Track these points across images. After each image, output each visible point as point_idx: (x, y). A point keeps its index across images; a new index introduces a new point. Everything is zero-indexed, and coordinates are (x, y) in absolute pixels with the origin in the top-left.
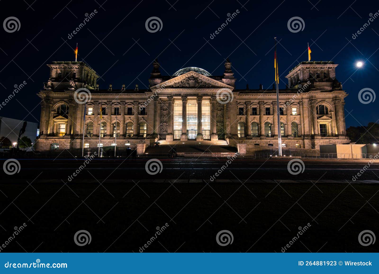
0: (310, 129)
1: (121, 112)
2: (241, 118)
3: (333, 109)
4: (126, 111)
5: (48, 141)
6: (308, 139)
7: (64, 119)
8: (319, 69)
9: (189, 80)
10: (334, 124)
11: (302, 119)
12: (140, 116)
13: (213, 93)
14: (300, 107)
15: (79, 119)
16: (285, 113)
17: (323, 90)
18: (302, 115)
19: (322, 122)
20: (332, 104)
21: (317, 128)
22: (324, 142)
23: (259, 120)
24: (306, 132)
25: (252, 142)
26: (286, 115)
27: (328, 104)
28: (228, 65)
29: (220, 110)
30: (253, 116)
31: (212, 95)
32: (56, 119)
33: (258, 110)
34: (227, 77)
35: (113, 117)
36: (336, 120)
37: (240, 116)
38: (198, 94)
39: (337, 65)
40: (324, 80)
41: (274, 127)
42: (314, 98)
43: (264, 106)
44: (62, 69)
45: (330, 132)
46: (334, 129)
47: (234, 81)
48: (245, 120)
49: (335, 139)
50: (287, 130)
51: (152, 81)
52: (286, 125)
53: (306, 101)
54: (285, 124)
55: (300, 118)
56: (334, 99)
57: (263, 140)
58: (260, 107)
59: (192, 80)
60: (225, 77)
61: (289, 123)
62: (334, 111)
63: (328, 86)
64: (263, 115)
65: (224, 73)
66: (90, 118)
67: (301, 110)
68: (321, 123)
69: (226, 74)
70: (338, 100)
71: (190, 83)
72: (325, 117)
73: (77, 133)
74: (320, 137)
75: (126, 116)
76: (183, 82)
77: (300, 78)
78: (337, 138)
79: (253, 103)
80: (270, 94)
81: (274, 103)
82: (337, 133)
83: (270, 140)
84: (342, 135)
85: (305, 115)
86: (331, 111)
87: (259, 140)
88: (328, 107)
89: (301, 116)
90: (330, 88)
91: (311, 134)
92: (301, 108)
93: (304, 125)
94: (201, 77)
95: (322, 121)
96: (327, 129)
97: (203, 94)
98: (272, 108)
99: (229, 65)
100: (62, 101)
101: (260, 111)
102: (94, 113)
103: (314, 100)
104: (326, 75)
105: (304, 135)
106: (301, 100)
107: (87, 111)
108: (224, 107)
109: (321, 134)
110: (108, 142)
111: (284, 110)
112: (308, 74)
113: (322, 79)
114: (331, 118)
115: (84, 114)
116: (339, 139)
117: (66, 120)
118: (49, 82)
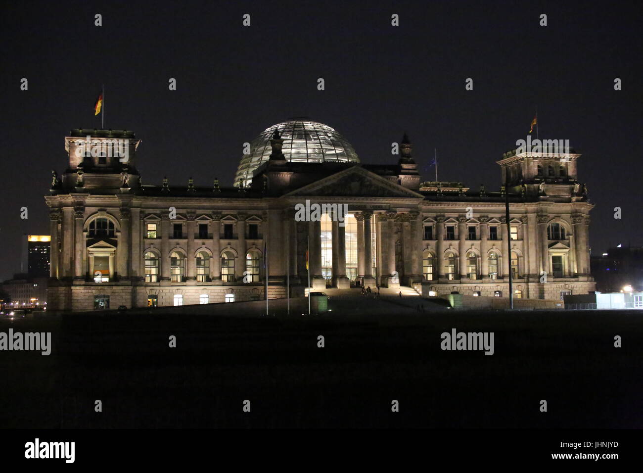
0: (537, 265)
1: (212, 234)
2: (429, 246)
3: (571, 231)
4: (223, 232)
6: (533, 282)
7: (110, 247)
8: (553, 160)
9: (350, 181)
10: (573, 256)
11: (526, 248)
12: (250, 241)
13: (390, 206)
14: (523, 227)
15: (137, 248)
16: (499, 237)
17: (558, 199)
18: (525, 241)
19: (555, 252)
20: (570, 222)
21: (547, 264)
22: (558, 286)
23: (458, 249)
24: (531, 269)
25: (448, 288)
26: (502, 240)
27: (565, 223)
28: (406, 149)
29: (396, 233)
30: (448, 242)
31: (388, 208)
32: (94, 247)
33: (456, 231)
34: (407, 171)
35: (197, 243)
36: (576, 248)
37: (427, 242)
38: (365, 206)
39: (579, 155)
40: (560, 180)
41: (481, 260)
42: (544, 214)
43: (467, 225)
45: (567, 271)
46: (572, 263)
47: (419, 179)
48: (435, 249)
49: (573, 281)
50: (503, 266)
51: (274, 175)
52: (501, 258)
53: (532, 216)
54: (500, 257)
55: (523, 245)
56: (574, 214)
57: (464, 285)
58: (459, 226)
59: (355, 181)
60: (402, 171)
61: (505, 255)
62: (574, 234)
63: (566, 192)
64: (464, 239)
65: (402, 164)
66: (152, 244)
67: (525, 233)
68: (554, 255)
69: (405, 166)
70: (579, 216)
71: (352, 187)
72: (559, 245)
73: (134, 275)
74: (553, 280)
75: (222, 241)
76: (341, 184)
77: (523, 174)
78: (576, 279)
79: (449, 218)
80: (478, 203)
81: (483, 218)
82: (576, 272)
83: (476, 285)
84: (584, 275)
85: (530, 241)
86: (568, 235)
87: (458, 285)
88: (565, 227)
89: (524, 242)
90: (568, 194)
91: (538, 274)
92: (525, 229)
93: (528, 257)
94: (370, 177)
95: (556, 250)
96: (563, 264)
97: (373, 206)
98: (479, 228)
99: (409, 149)
100: (102, 212)
101: (460, 233)
102: (160, 235)
103: (545, 216)
104: (563, 171)
105: (529, 274)
106: (525, 215)
107: (146, 230)
108: (402, 228)
109: (554, 274)
110: (194, 291)
111: (499, 231)
112: (536, 168)
113: (557, 178)
114: (569, 246)
115: (142, 237)
116: (578, 281)
117: (113, 250)
118: (80, 174)
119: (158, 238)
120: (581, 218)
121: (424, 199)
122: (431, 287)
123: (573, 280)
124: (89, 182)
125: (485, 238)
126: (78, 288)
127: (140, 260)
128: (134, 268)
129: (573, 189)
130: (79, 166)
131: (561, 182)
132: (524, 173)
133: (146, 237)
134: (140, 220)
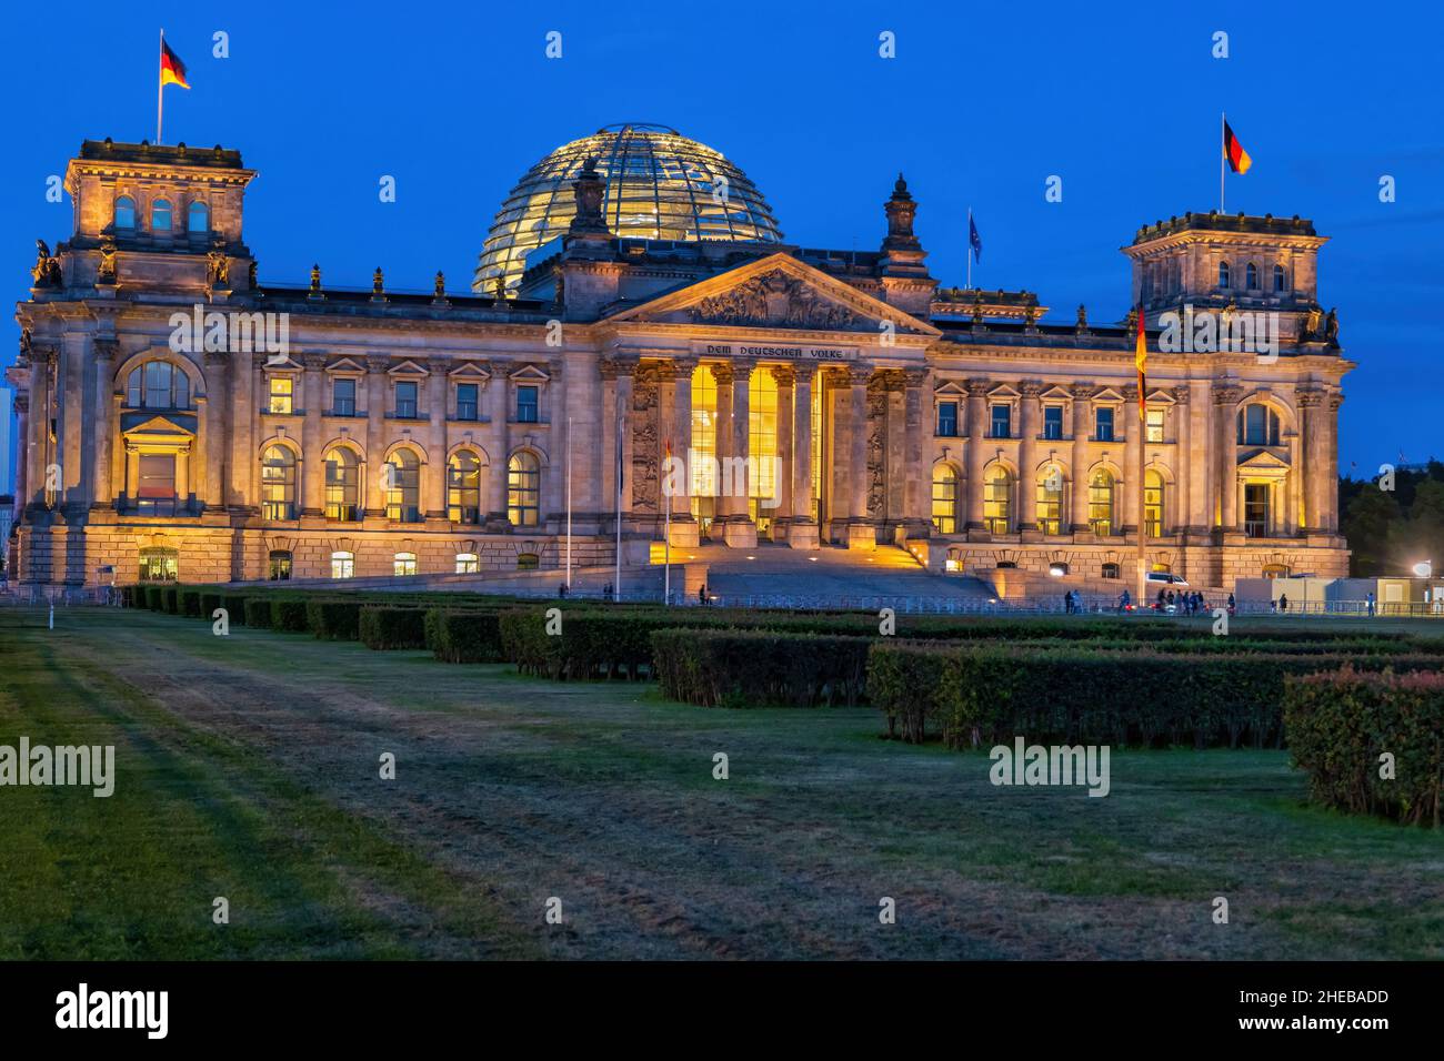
0: (1208, 504)
1: (427, 410)
2: (948, 452)
3: (1296, 426)
4: (453, 404)
5: (130, 538)
6: (1198, 545)
7: (179, 433)
8: (1259, 252)
9: (766, 290)
10: (1296, 487)
11: (1182, 463)
12: (517, 429)
13: (858, 352)
14: (1177, 411)
15: (244, 436)
16: (1118, 434)
18: (1182, 445)
19: (1252, 475)
20: (1294, 403)
21: (1233, 502)
22: (1256, 558)
23: (1017, 461)
24: (1193, 514)
25: (991, 554)
26: (1124, 441)
27: (1280, 405)
28: (902, 213)
29: (872, 417)
30: (994, 444)
31: (853, 357)
32: (139, 432)
33: (1015, 416)
34: (902, 269)
35: (391, 430)
36: (1305, 468)
37: (945, 441)
38: (799, 352)
39: (1322, 239)
40: (1273, 300)
41: (1074, 489)
42: (1230, 382)
43: (1041, 402)
44: (141, 186)
45: (1280, 521)
46: (1293, 503)
47: (929, 289)
48: (962, 458)
49: (1293, 547)
50: (1125, 503)
52: (1122, 486)
53: (1202, 388)
54: (1118, 482)
55: (1177, 454)
56: (1304, 385)
57: (1030, 547)
58: (1023, 405)
59: (777, 289)
60: (890, 268)
61: (1130, 478)
62: (1301, 433)
63: (1286, 329)
64: (1034, 438)
65: (891, 252)
66: (281, 428)
67: (1182, 425)
68: (1251, 481)
69: (898, 257)
70: (1316, 390)
71: (770, 304)
72: (1264, 458)
73: (237, 502)
74: (1243, 540)
75: (452, 427)
76: (742, 296)
77: (1184, 282)
78: (1302, 542)
79: (998, 385)
80: (1069, 351)
81: (1081, 389)
82: (1303, 524)
83: (1057, 547)
84: (1321, 532)
85: (1194, 447)
86: (1289, 434)
87: (1016, 547)
88: (1280, 416)
89: (1178, 449)
90: (1291, 335)
91: (1210, 527)
92: (1182, 415)
93: (1188, 485)
94: (814, 281)
95: (1256, 471)
96: (1272, 503)
97: (818, 352)
98: (1071, 412)
101: (1024, 421)
102: (300, 407)
103: (1233, 386)
104: (1282, 279)
105: (1187, 527)
106: (1183, 382)
107: (267, 395)
108: (885, 405)
109: (1247, 527)
110: (380, 544)
111: (1118, 419)
112: (1217, 270)
113: (1265, 296)
114: (1288, 461)
115: (257, 410)
116: (1306, 547)
117: (186, 439)
118: (108, 252)
119: (296, 413)
120: (1320, 393)
121: (943, 339)
122: (950, 550)
123: (1295, 543)
124: (129, 272)
125: (1084, 438)
126: (100, 529)
127: (252, 466)
128: (236, 485)
129: (1305, 322)
130: (103, 232)
131: (1275, 305)
132: (1187, 280)
133: (265, 412)
134: (253, 368)
